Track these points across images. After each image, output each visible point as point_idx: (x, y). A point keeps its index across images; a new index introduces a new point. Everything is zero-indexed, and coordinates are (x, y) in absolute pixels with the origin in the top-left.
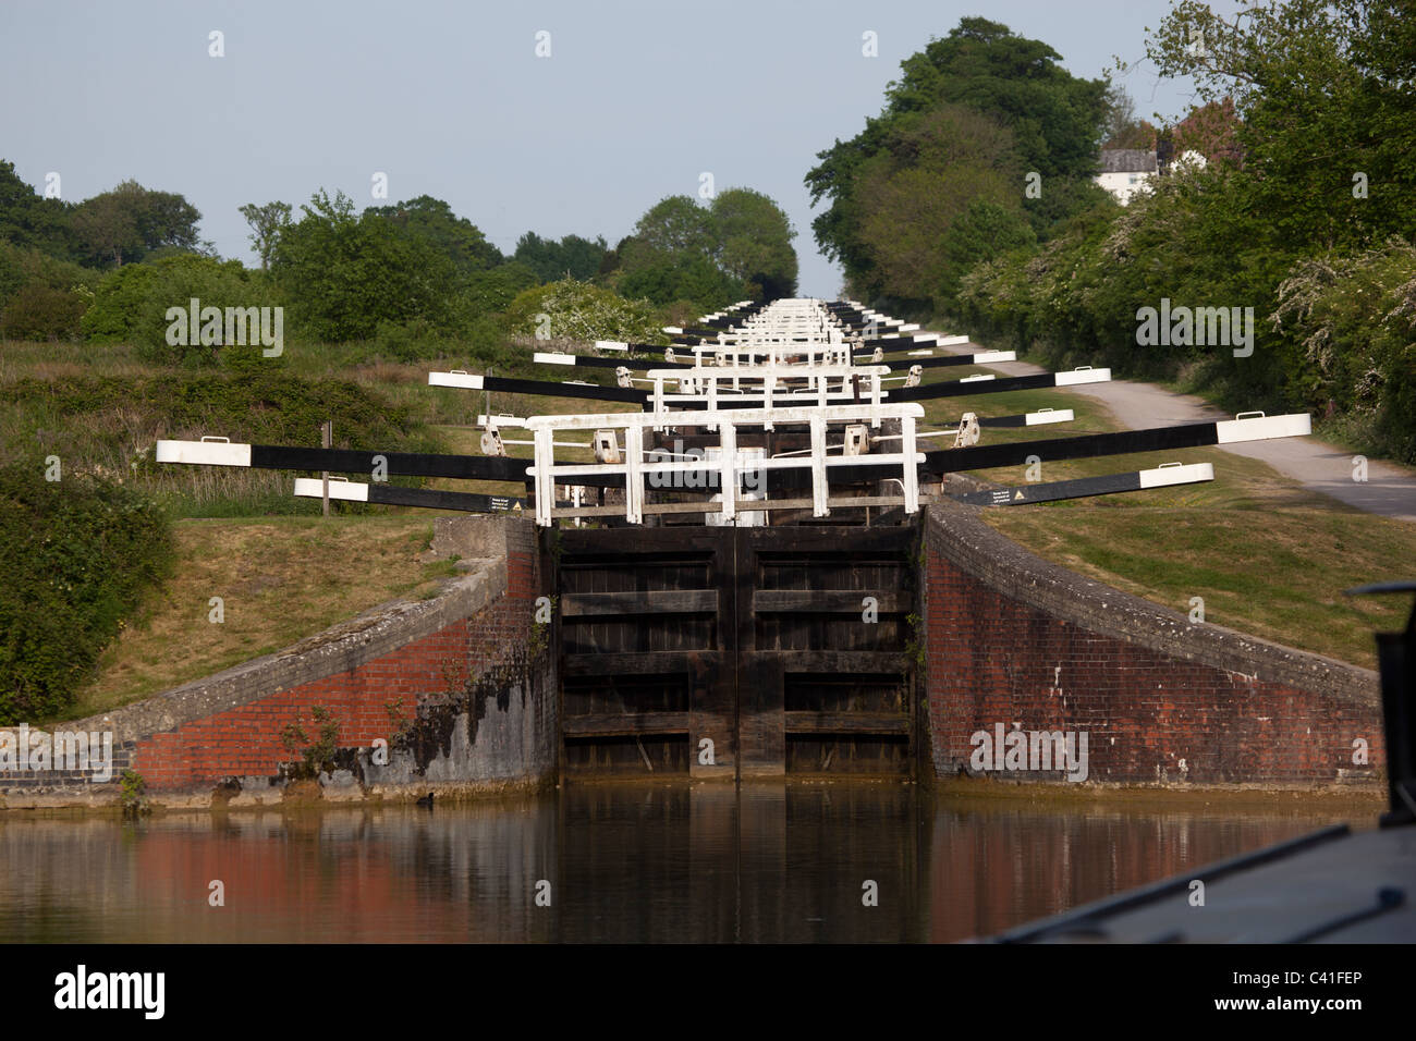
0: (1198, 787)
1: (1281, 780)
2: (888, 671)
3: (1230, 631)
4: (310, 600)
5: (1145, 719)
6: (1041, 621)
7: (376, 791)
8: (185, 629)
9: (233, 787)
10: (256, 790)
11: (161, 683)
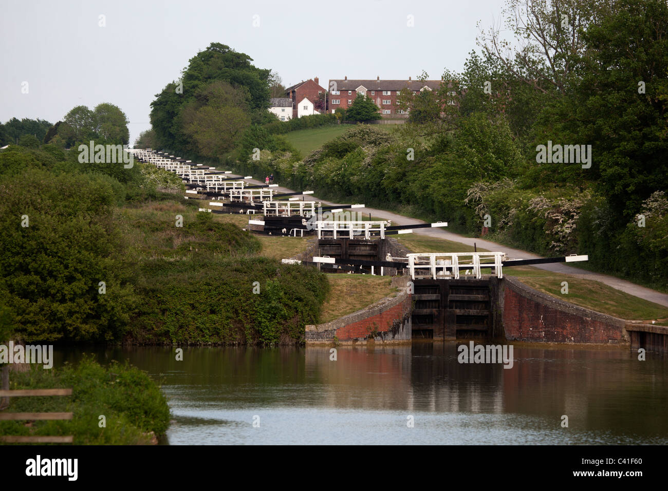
0: (576, 344)
1: (596, 343)
2: (483, 315)
3: (584, 308)
4: (365, 297)
5: (563, 328)
6: (537, 305)
7: (385, 342)
8: (338, 303)
9: (357, 340)
10: (362, 341)
11: (338, 316)
